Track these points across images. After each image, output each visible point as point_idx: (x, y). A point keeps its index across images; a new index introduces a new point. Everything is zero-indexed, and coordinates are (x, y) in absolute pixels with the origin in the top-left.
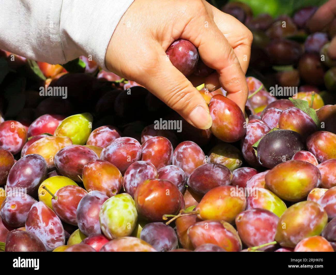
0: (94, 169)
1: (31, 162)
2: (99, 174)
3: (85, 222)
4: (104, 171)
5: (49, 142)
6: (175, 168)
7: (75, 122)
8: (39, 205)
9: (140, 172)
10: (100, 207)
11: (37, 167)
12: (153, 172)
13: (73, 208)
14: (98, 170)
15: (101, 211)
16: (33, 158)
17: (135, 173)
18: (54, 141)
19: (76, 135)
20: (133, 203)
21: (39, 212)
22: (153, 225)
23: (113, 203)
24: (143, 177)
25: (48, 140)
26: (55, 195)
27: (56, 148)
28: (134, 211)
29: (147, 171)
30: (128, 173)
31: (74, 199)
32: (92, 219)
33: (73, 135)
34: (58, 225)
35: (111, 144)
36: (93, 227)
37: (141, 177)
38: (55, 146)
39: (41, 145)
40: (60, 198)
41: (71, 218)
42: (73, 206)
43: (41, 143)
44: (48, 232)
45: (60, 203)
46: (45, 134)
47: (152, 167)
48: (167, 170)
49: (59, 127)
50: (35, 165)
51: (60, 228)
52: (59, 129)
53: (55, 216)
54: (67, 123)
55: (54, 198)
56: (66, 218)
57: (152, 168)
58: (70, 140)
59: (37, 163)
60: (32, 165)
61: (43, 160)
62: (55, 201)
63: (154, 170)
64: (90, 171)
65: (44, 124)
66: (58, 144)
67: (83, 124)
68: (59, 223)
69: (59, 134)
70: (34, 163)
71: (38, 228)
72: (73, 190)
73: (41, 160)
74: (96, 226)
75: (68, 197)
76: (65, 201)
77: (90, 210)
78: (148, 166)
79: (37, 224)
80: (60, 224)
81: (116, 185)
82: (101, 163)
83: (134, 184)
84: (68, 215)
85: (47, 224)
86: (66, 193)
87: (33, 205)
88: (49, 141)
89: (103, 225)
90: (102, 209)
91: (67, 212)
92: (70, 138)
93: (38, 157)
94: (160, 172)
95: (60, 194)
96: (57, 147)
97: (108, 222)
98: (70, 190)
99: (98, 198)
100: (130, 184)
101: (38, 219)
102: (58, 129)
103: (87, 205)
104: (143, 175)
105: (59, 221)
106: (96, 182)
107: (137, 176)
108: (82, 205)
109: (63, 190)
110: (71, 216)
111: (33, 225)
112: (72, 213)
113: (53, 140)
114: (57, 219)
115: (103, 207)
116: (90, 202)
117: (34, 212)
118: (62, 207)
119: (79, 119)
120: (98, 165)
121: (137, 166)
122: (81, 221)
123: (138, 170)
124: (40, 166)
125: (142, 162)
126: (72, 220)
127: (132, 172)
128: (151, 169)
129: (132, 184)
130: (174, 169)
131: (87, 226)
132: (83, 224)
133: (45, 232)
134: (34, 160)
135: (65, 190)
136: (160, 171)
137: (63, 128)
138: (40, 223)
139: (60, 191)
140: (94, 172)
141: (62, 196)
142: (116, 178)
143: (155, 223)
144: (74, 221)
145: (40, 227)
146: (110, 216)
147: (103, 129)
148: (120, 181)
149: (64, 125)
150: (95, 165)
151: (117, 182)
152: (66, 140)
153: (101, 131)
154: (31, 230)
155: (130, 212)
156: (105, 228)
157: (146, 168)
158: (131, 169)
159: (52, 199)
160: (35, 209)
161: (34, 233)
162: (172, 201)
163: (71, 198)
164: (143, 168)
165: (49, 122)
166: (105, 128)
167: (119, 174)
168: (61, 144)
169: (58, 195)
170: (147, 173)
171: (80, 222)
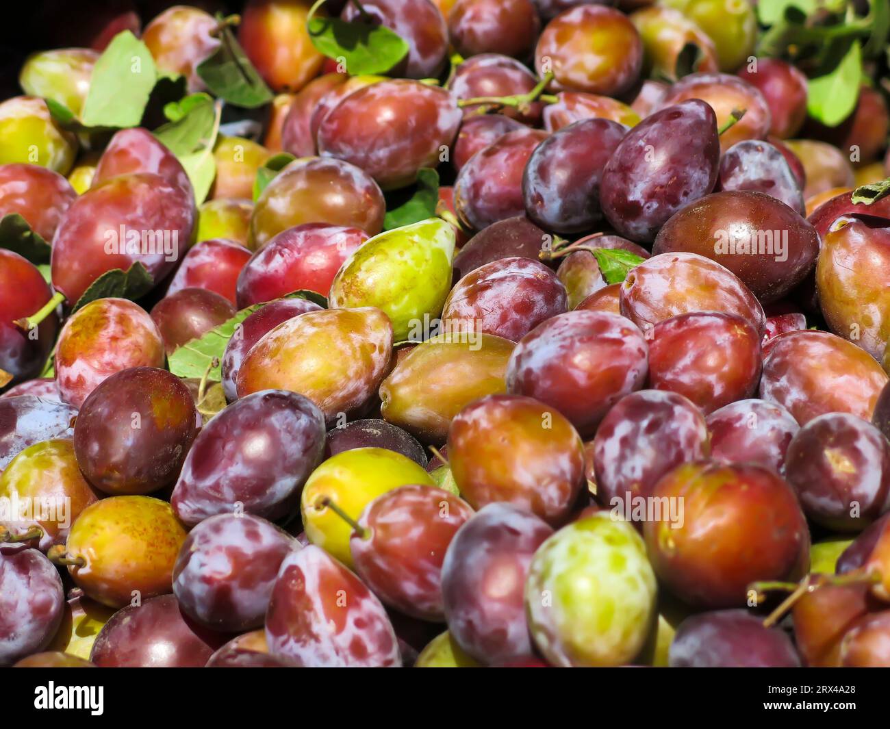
0: (484, 424)
1: (278, 420)
2: (501, 438)
3: (475, 616)
4: (519, 430)
5: (315, 334)
6: (769, 411)
7: (401, 253)
8: (307, 558)
9: (652, 428)
10: (525, 562)
11: (294, 439)
12: (693, 427)
13: (425, 564)
14: (499, 426)
15: (532, 580)
16: (287, 407)
17: (635, 432)
18: (333, 330)
19: (406, 298)
20: (638, 545)
21: (311, 585)
22: (717, 623)
23: (573, 551)
24: (663, 445)
25: (313, 325)
26: (363, 523)
27: (342, 353)
28: (645, 577)
29: (674, 425)
30: (609, 433)
31: (427, 535)
32: (497, 607)
33: (396, 299)
34: (379, 627)
35: (543, 336)
36: (502, 633)
37: (655, 445)
38: (340, 344)
39: (292, 345)
40: (380, 533)
41: (421, 599)
42: (428, 558)
43: (289, 337)
44: (347, 652)
45: (381, 548)
46: (298, 294)
47: (692, 410)
48: (740, 418)
49: (346, 274)
50: (290, 432)
51: (385, 634)
52: (348, 280)
53: (364, 595)
54: (372, 259)
55: (359, 534)
56: (403, 598)
57: (690, 416)
58: (385, 317)
59: (297, 425)
60: (280, 431)
61: (317, 419)
62: (364, 545)
63: (696, 422)
64: (470, 433)
65: (289, 261)
66: (347, 339)
67: (427, 261)
68: (379, 618)
69: (347, 296)
70: (288, 425)
71: (312, 642)
72: (422, 504)
73: (311, 419)
74: (515, 630)
75: (407, 528)
76: (396, 541)
77: (488, 572)
78: (678, 409)
79: (307, 627)
80: (383, 623)
81: (563, 473)
82: (507, 403)
83: (633, 469)
84: (411, 588)
85: (340, 627)
86: (399, 516)
87: (288, 562)
88: (315, 330)
89: (542, 628)
90: (532, 572)
91: (407, 579)
92: (385, 310)
93: (302, 406)
94: (716, 423)
95: (380, 520)
96: (345, 347)
97: (560, 618)
98: (413, 504)
99: (515, 533)
100: (618, 470)
101: (310, 609)
102: (343, 280)
103: (478, 555)
104: (660, 440)
105: (379, 611)
106: (495, 468)
107: (642, 442)
108: (460, 556)
109: (389, 503)
110: (421, 592)
111: (291, 630)
112: (423, 582)
113: (328, 323)
114: (371, 605)
115: (538, 566)
116: (486, 545)
117: (294, 585)
118: (389, 564)
119: (413, 242)
120: (498, 413)
121: (637, 409)
122: (462, 614)
123: (645, 423)
124: (304, 438)
125: (656, 395)
126: (425, 606)
127: (623, 429)
128: (685, 417)
129: (626, 470)
130: (764, 413)
131: (483, 630)
132: (470, 623)
133: (337, 653)
134: (287, 412)
135: (395, 505)
136: (715, 419)
137: (361, 275)
138: (319, 622)
139: (378, 507)
140: (487, 433)
141: (385, 527)
142: (561, 450)
143: (721, 615)
144: (431, 608)
145: (316, 638)
146: (566, 598)
147: (496, 270)
148: (574, 460)
149: (364, 266)
150: (489, 412)
151: (565, 463)
152: (372, 318)
153: (490, 277)
154: (287, 647)
155: (632, 581)
156: (551, 638)
157: (671, 415)
158: (619, 419)
159: (354, 536)
160: (295, 573)
161: (298, 657)
162: (776, 536)
163: (416, 532)
164: (662, 414)
165: (307, 254)
166: (504, 269)
167: (569, 435)
168: (356, 338)
169: (372, 521)
170: (676, 432)
171: (457, 618)
